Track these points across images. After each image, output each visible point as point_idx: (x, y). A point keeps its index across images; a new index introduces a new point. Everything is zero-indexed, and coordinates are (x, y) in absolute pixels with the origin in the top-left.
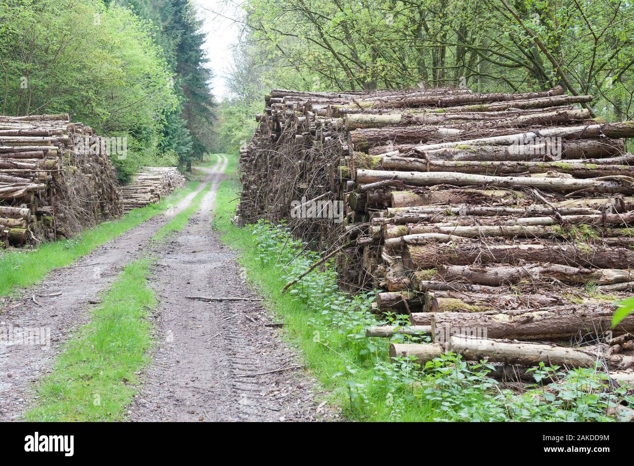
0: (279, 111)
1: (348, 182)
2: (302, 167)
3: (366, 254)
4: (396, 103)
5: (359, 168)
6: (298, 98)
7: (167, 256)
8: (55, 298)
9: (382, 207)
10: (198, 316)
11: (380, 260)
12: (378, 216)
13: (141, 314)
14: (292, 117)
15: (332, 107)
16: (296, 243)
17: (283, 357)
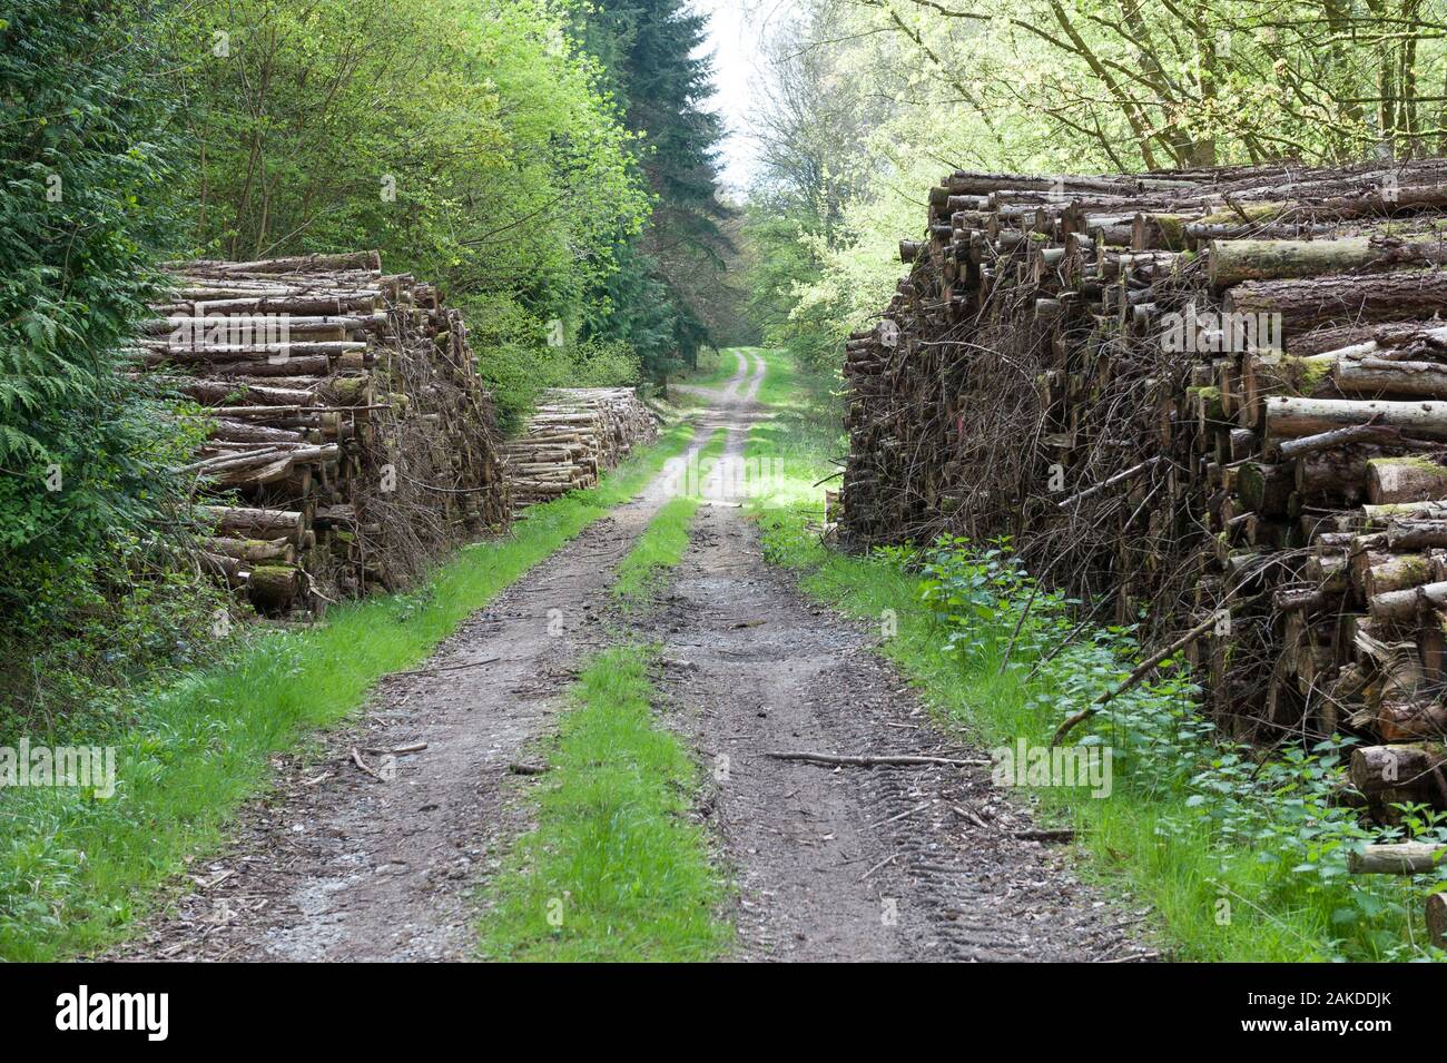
0: (975, 233)
1: (1235, 432)
2: (1058, 391)
3: (1293, 638)
4: (1346, 205)
5: (1272, 393)
6: (1033, 196)
7: (672, 637)
8: (412, 757)
9: (1341, 503)
10: (815, 809)
11: (1350, 653)
12: (1334, 528)
13: (665, 802)
14: (1018, 249)
15: (1148, 218)
16: (1051, 601)
17: (1095, 927)
